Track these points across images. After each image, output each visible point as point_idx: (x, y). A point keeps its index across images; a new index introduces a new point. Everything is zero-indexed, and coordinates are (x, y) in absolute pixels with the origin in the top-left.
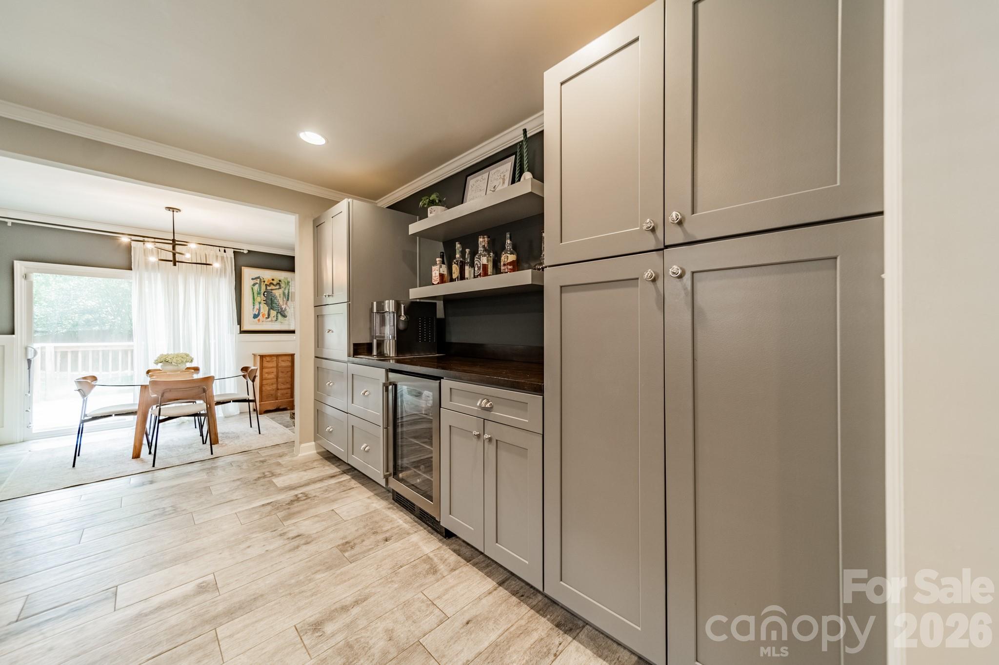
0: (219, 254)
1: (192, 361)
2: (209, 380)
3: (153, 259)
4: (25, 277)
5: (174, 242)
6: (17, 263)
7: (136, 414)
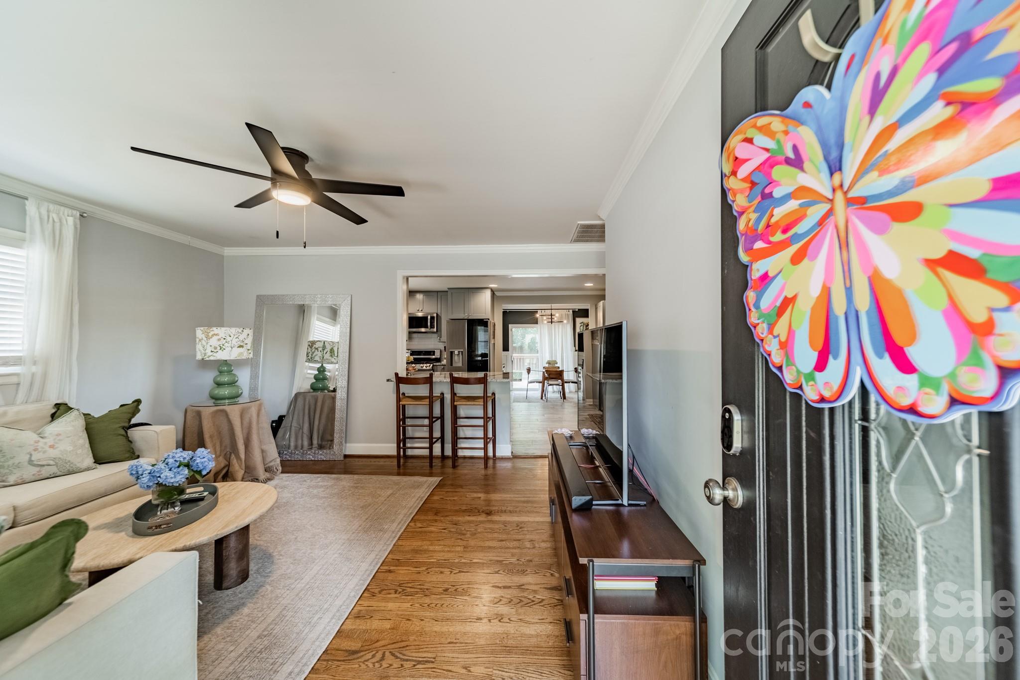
0: (566, 313)
1: (557, 364)
2: (562, 372)
3: (545, 322)
4: (511, 330)
5: (551, 315)
6: (510, 325)
7: (541, 382)
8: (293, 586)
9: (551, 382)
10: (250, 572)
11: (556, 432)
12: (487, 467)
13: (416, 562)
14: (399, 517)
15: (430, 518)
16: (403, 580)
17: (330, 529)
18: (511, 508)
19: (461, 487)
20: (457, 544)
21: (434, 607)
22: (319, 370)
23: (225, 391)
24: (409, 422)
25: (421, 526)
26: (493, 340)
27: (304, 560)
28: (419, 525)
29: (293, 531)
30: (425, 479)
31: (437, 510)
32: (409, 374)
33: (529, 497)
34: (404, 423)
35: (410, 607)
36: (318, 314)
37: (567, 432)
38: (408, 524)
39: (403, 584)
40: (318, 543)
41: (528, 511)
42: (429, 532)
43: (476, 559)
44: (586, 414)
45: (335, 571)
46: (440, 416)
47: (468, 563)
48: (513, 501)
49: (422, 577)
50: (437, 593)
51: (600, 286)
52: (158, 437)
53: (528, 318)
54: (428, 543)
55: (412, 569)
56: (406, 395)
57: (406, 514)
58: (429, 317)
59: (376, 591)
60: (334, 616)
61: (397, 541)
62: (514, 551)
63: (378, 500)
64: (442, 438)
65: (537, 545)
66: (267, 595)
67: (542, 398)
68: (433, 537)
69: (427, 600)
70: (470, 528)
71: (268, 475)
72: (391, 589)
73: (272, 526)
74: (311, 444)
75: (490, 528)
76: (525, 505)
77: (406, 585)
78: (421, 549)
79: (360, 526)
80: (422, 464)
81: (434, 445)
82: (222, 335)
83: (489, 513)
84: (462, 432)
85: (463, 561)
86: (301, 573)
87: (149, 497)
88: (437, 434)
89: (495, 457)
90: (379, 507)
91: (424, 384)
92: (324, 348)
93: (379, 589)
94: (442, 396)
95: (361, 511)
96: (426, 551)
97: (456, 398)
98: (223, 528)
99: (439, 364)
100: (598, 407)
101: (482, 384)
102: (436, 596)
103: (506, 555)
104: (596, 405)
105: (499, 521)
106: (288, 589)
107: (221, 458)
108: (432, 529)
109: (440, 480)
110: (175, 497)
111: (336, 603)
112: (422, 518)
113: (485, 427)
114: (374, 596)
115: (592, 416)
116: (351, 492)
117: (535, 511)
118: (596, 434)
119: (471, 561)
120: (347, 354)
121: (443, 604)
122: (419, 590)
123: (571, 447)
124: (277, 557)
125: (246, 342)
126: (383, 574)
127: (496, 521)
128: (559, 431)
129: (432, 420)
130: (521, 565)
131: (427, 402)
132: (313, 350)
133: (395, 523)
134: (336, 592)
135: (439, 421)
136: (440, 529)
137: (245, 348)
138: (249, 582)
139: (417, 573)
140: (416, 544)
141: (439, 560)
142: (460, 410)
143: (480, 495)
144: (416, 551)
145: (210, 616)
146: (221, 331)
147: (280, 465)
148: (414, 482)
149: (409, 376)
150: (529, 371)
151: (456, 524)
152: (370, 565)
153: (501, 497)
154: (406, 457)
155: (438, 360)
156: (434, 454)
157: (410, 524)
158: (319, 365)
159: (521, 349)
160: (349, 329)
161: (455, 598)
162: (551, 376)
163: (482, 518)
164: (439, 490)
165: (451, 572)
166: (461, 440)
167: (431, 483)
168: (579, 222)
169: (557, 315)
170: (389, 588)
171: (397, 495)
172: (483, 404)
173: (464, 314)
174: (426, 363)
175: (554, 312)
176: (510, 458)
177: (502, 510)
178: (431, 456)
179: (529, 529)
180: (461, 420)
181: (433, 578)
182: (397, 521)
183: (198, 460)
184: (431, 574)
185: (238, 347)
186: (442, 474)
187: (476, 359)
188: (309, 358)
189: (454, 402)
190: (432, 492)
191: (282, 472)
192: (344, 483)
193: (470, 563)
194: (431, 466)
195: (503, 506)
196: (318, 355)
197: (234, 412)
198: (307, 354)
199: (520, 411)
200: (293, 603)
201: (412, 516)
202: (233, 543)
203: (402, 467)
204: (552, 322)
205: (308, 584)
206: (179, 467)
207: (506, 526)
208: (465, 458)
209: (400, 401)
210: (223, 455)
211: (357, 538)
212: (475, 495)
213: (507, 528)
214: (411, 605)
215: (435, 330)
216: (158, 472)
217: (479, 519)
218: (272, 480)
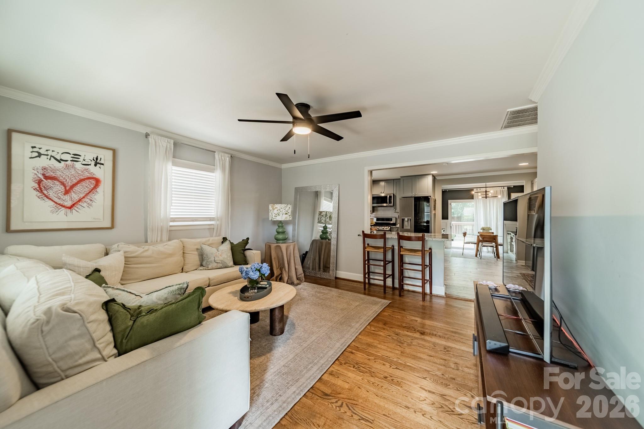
0: (501, 190)
1: (491, 230)
2: (496, 236)
3: (480, 197)
4: (450, 204)
5: (486, 192)
6: (449, 200)
7: (476, 244)
8: (302, 344)
9: (484, 244)
10: (285, 331)
11: (481, 283)
12: (424, 300)
13: (369, 352)
14: (361, 320)
15: (380, 326)
16: (359, 361)
17: (323, 318)
18: (441, 334)
19: (404, 310)
20: (396, 348)
21: (376, 386)
22: (324, 227)
23: (280, 236)
24: (371, 262)
25: (374, 330)
26: (434, 211)
27: (309, 331)
28: (373, 329)
29: (306, 314)
30: (380, 300)
31: (385, 322)
32: (372, 232)
33: (458, 329)
34: (368, 262)
35: (361, 380)
36: (324, 196)
37: (492, 285)
38: (366, 326)
39: (359, 363)
40: (316, 324)
41: (455, 340)
42: (379, 335)
43: (410, 363)
44: (519, 272)
45: (323, 343)
46: (391, 261)
47: (403, 364)
48: (443, 329)
49: (371, 363)
50: (379, 377)
51: (533, 165)
52: (254, 255)
53: (466, 195)
54: (377, 342)
55: (365, 356)
56: (370, 245)
57: (365, 320)
58: (388, 197)
59: (343, 362)
60: (319, 368)
61: (358, 335)
62: (440, 367)
63: (350, 307)
64: (393, 275)
65: (460, 368)
66: (290, 345)
67: (476, 256)
68: (380, 339)
69: (372, 380)
70: (407, 340)
71: (298, 281)
72: (351, 364)
73: (297, 309)
74: (320, 268)
75: (422, 344)
76: (453, 334)
77: (360, 365)
78: (372, 344)
79: (338, 320)
80: (380, 290)
81: (386, 279)
82: (279, 208)
83: (423, 333)
84: (407, 273)
85: (400, 361)
86: (306, 338)
87: (246, 284)
88: (389, 272)
89: (432, 294)
90: (351, 311)
91: (380, 238)
92: (326, 215)
93: (345, 362)
94: (393, 247)
95: (340, 311)
96: (375, 347)
97: (402, 249)
98: (271, 305)
99: (395, 227)
100: (531, 268)
101: (420, 241)
102: (379, 379)
103: (433, 368)
104: (529, 266)
105: (430, 341)
106: (299, 345)
107: (278, 269)
108: (381, 333)
109: (390, 303)
110: (255, 285)
111: (321, 361)
112: (376, 324)
113: (423, 272)
114: (341, 365)
115: (523, 275)
116: (336, 299)
117: (461, 341)
118: (523, 290)
119: (405, 363)
120: (337, 219)
121: (382, 386)
122: (368, 371)
123: (493, 297)
124: (297, 326)
125: (288, 211)
126: (348, 353)
127: (428, 340)
128: (484, 283)
129: (386, 263)
130: (445, 379)
131: (382, 250)
132: (321, 217)
133: (358, 324)
134: (322, 355)
135: (391, 264)
136: (386, 335)
137: (288, 214)
138: (283, 335)
139: (368, 359)
140: (369, 340)
141: (383, 355)
142: (405, 258)
143: (417, 319)
144: (369, 345)
145: (266, 347)
146: (278, 206)
147: (304, 277)
148: (373, 300)
149: (372, 234)
150: (465, 234)
151: (397, 335)
152: (341, 345)
153: (433, 324)
154: (369, 284)
155: (394, 224)
156: (386, 285)
157: (367, 327)
158: (324, 225)
159: (459, 219)
160: (337, 204)
161: (392, 385)
162: (485, 239)
163: (417, 335)
164: (388, 309)
165: (391, 366)
166: (406, 278)
167: (383, 303)
168: (508, 110)
169: (491, 192)
170: (351, 363)
171: (362, 306)
172: (421, 255)
173: (412, 193)
174: (386, 226)
175: (488, 189)
176: (443, 297)
177: (433, 334)
178: (385, 286)
179: (454, 354)
180: (406, 265)
181: (377, 366)
182: (360, 322)
183: (263, 269)
184: (377, 363)
185: (285, 214)
186: (393, 299)
187: (422, 224)
188: (319, 221)
189: (400, 252)
190: (383, 309)
191: (305, 281)
192: (333, 293)
193: (405, 365)
194: (385, 292)
195: (435, 331)
196: (323, 219)
197: (283, 246)
198: (318, 219)
199: (457, 264)
200: (301, 353)
201: (369, 322)
202: (277, 312)
203: (367, 290)
204: (486, 197)
205: (309, 345)
206: (256, 271)
207: (435, 346)
208: (408, 291)
209: (365, 249)
210: (279, 268)
211: (336, 327)
212: (413, 318)
213: (436, 348)
214: (362, 379)
215: (392, 204)
216: (248, 272)
217: (414, 336)
218: (300, 284)
